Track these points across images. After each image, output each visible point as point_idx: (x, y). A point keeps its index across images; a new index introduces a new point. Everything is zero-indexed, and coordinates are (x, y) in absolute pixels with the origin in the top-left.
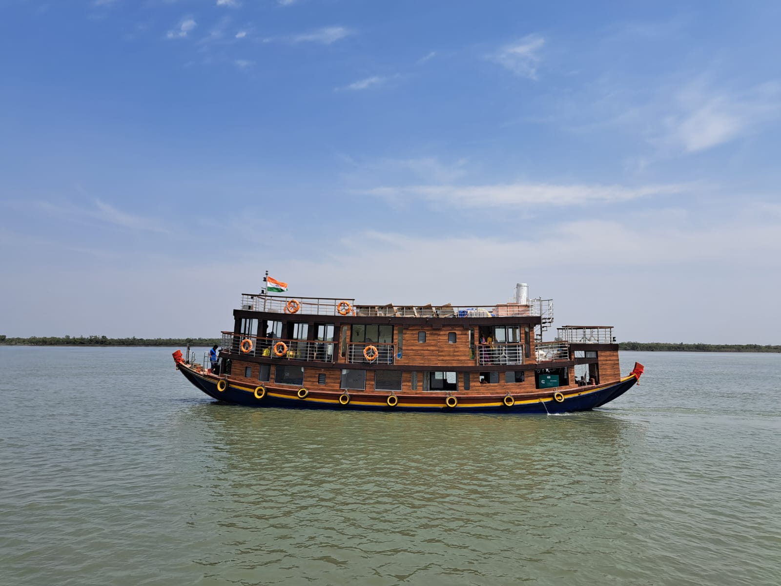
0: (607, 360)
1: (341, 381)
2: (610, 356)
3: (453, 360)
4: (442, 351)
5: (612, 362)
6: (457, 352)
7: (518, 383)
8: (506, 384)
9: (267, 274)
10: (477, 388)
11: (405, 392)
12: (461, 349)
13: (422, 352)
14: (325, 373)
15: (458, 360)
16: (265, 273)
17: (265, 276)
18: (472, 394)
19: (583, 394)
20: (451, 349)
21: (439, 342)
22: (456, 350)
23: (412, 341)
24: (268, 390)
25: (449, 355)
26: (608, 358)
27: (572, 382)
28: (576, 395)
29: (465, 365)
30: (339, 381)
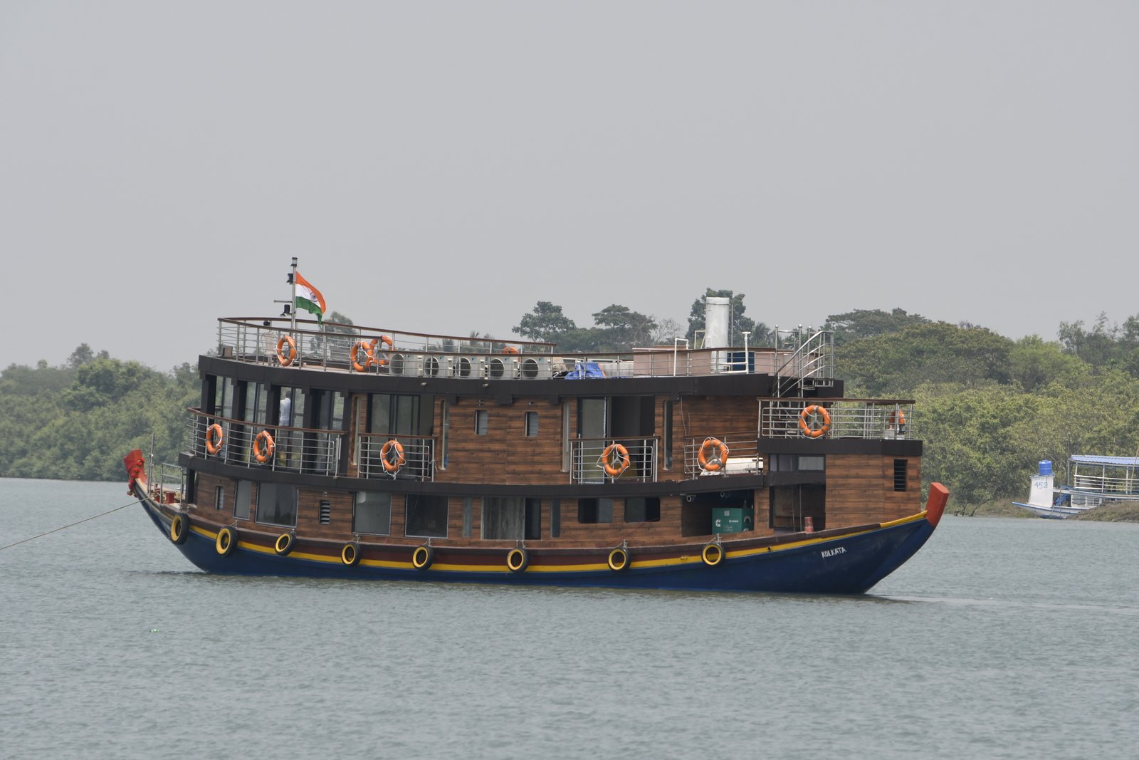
0: (847, 477)
1: (354, 518)
2: (859, 467)
3: (532, 472)
4: (513, 454)
5: (864, 481)
6: (539, 454)
7: (648, 524)
8: (625, 524)
9: (294, 265)
10: (573, 533)
11: (451, 541)
12: (546, 449)
13: (481, 454)
14: (328, 499)
15: (540, 472)
16: (291, 262)
17: (291, 270)
18: (563, 545)
19: (776, 548)
20: (529, 449)
21: (508, 433)
22: (538, 450)
23: (465, 432)
24: (238, 536)
25: (525, 463)
26: (853, 472)
27: (760, 524)
28: (764, 550)
29: (552, 483)
30: (350, 516)
